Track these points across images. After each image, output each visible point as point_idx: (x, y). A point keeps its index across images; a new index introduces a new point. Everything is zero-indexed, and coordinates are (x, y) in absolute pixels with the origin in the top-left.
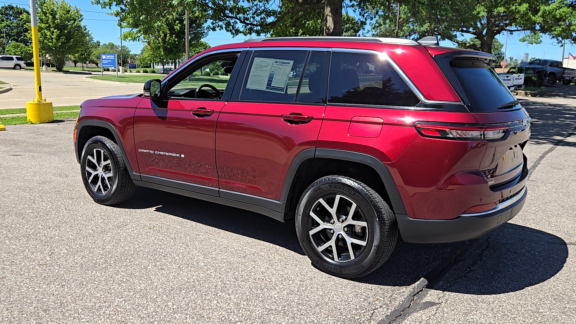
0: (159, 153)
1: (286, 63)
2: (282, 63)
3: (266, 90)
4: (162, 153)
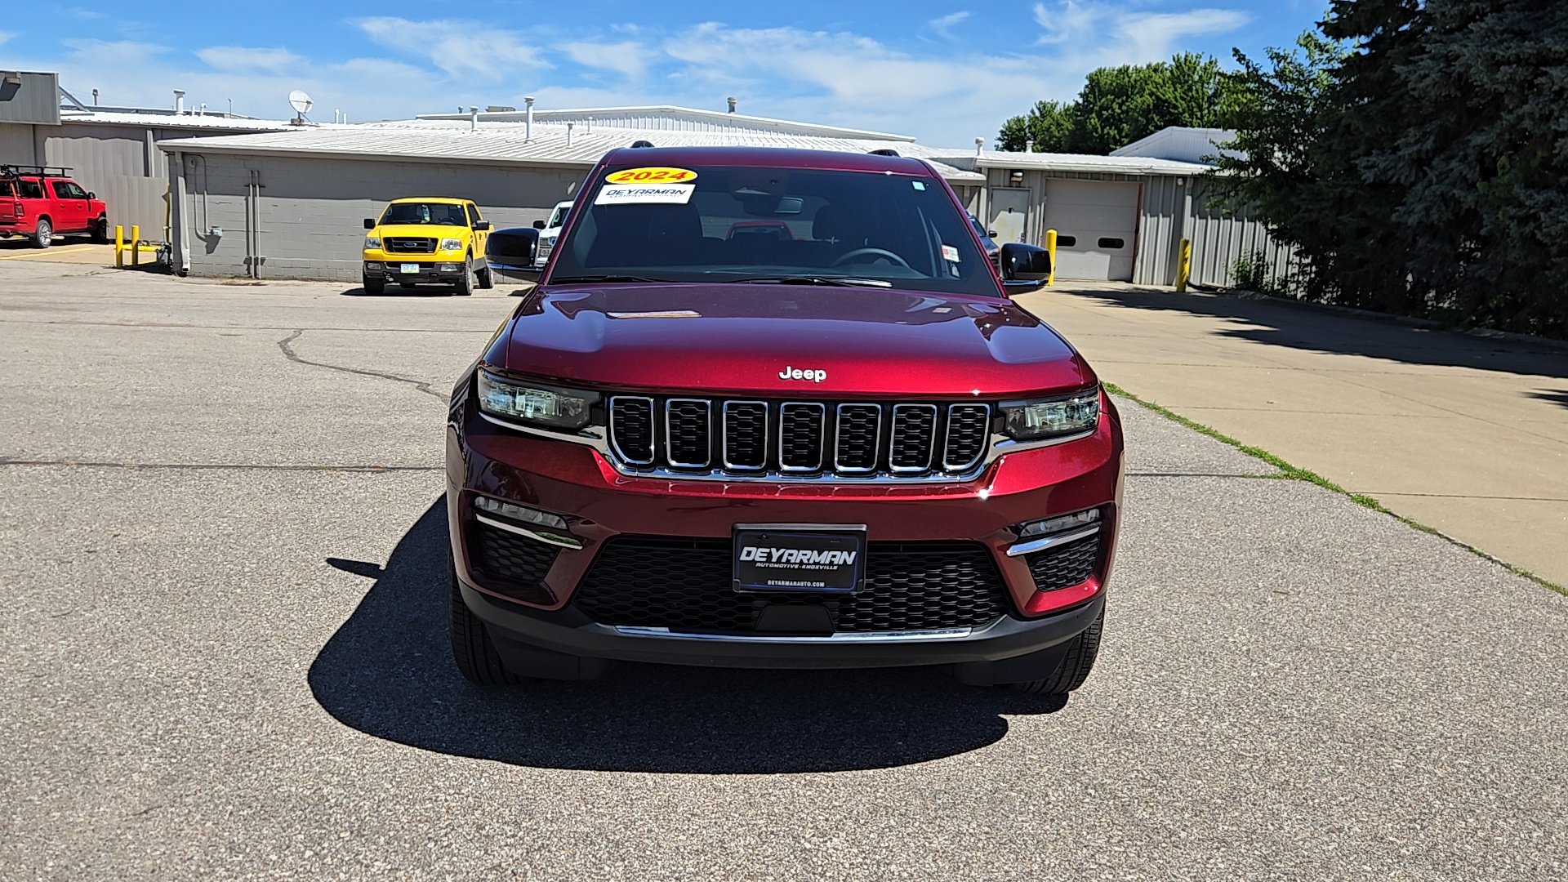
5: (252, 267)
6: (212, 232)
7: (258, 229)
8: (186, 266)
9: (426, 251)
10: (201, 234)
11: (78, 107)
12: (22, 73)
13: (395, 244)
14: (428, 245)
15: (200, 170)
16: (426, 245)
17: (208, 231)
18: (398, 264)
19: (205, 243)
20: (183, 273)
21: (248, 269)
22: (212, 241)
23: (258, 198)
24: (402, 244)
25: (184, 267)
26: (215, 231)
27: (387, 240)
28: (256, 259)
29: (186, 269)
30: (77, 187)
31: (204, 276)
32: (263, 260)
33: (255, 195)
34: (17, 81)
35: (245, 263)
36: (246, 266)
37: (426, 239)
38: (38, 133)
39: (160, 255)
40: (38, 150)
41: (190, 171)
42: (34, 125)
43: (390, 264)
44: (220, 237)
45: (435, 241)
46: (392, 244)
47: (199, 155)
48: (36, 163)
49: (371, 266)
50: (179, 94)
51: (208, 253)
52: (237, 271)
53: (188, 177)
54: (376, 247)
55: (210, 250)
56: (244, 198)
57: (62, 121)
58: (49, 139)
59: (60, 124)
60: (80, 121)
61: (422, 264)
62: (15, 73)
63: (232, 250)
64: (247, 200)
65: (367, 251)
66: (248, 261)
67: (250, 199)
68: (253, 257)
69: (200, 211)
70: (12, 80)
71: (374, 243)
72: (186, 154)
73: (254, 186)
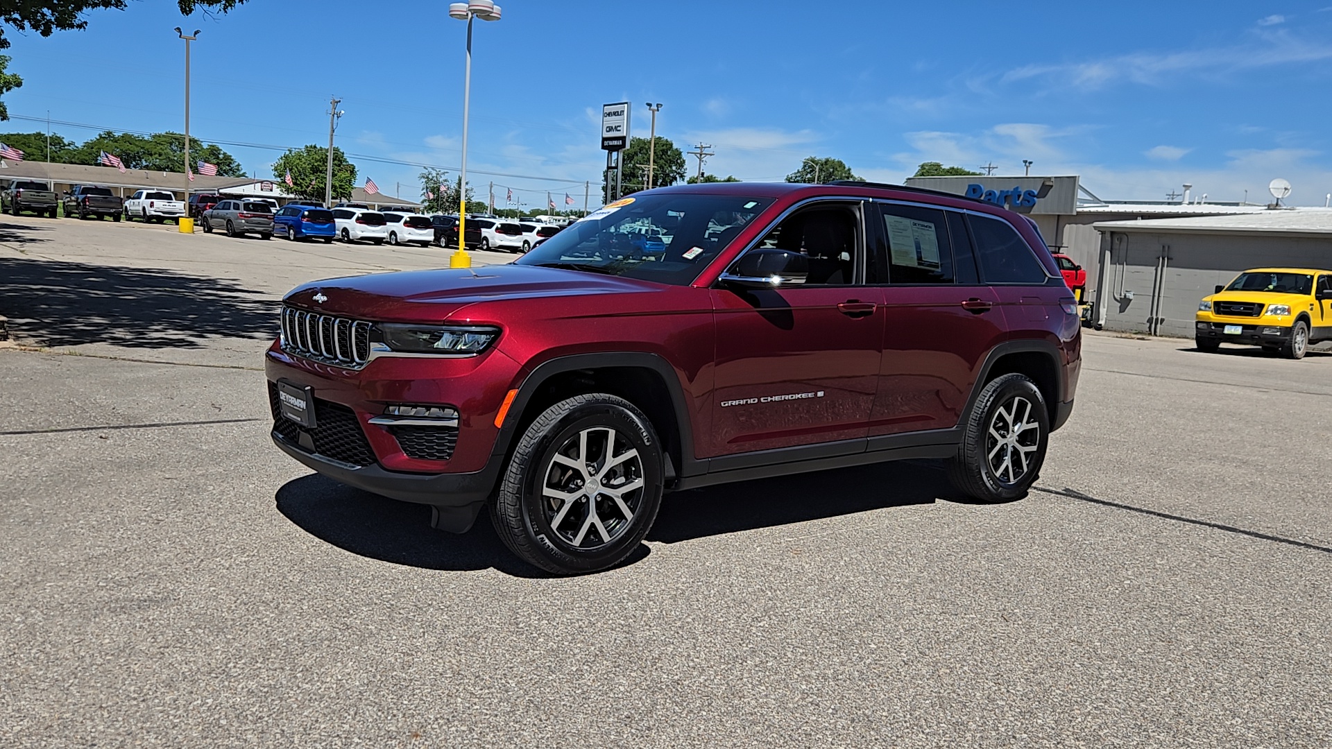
0: (769, 399)
1: (926, 227)
2: (923, 226)
3: (919, 267)
4: (777, 398)
5: (1153, 326)
6: (1125, 296)
7: (1162, 295)
8: (1102, 322)
9: (1250, 315)
10: (1118, 297)
11: (1096, 200)
12: (1055, 178)
13: (1224, 307)
14: (1255, 309)
15: (1124, 244)
16: (1252, 309)
17: (1123, 294)
18: (1222, 325)
19: (1119, 304)
20: (1099, 328)
21: (1150, 328)
22: (1124, 303)
23: (1165, 268)
24: (1229, 308)
25: (1100, 323)
26: (1127, 295)
27: (1217, 304)
28: (1157, 319)
29: (1101, 325)
30: (1069, 261)
31: (1115, 331)
32: (1162, 320)
33: (1163, 266)
34: (1051, 184)
35: (1148, 322)
36: (1148, 324)
37: (1253, 304)
38: (1060, 220)
39: (1085, 312)
40: (1058, 236)
41: (1116, 246)
42: (1059, 216)
43: (1217, 325)
44: (1131, 300)
45: (1261, 306)
46: (1221, 308)
47: (1125, 233)
48: (1056, 243)
49: (1200, 326)
50: (1187, 187)
51: (1120, 312)
52: (1140, 328)
53: (1114, 251)
54: (1207, 309)
55: (1122, 310)
56: (1154, 268)
57: (1077, 212)
58: (1067, 226)
59: (1075, 213)
60: (1090, 212)
61: (1245, 327)
62: (1050, 178)
63: (1139, 313)
64: (1156, 270)
65: (1200, 313)
66: (1150, 321)
67: (1159, 269)
68: (1155, 317)
69: (1118, 278)
70: (1047, 183)
71: (1206, 306)
72: (1114, 233)
73: (1163, 259)
